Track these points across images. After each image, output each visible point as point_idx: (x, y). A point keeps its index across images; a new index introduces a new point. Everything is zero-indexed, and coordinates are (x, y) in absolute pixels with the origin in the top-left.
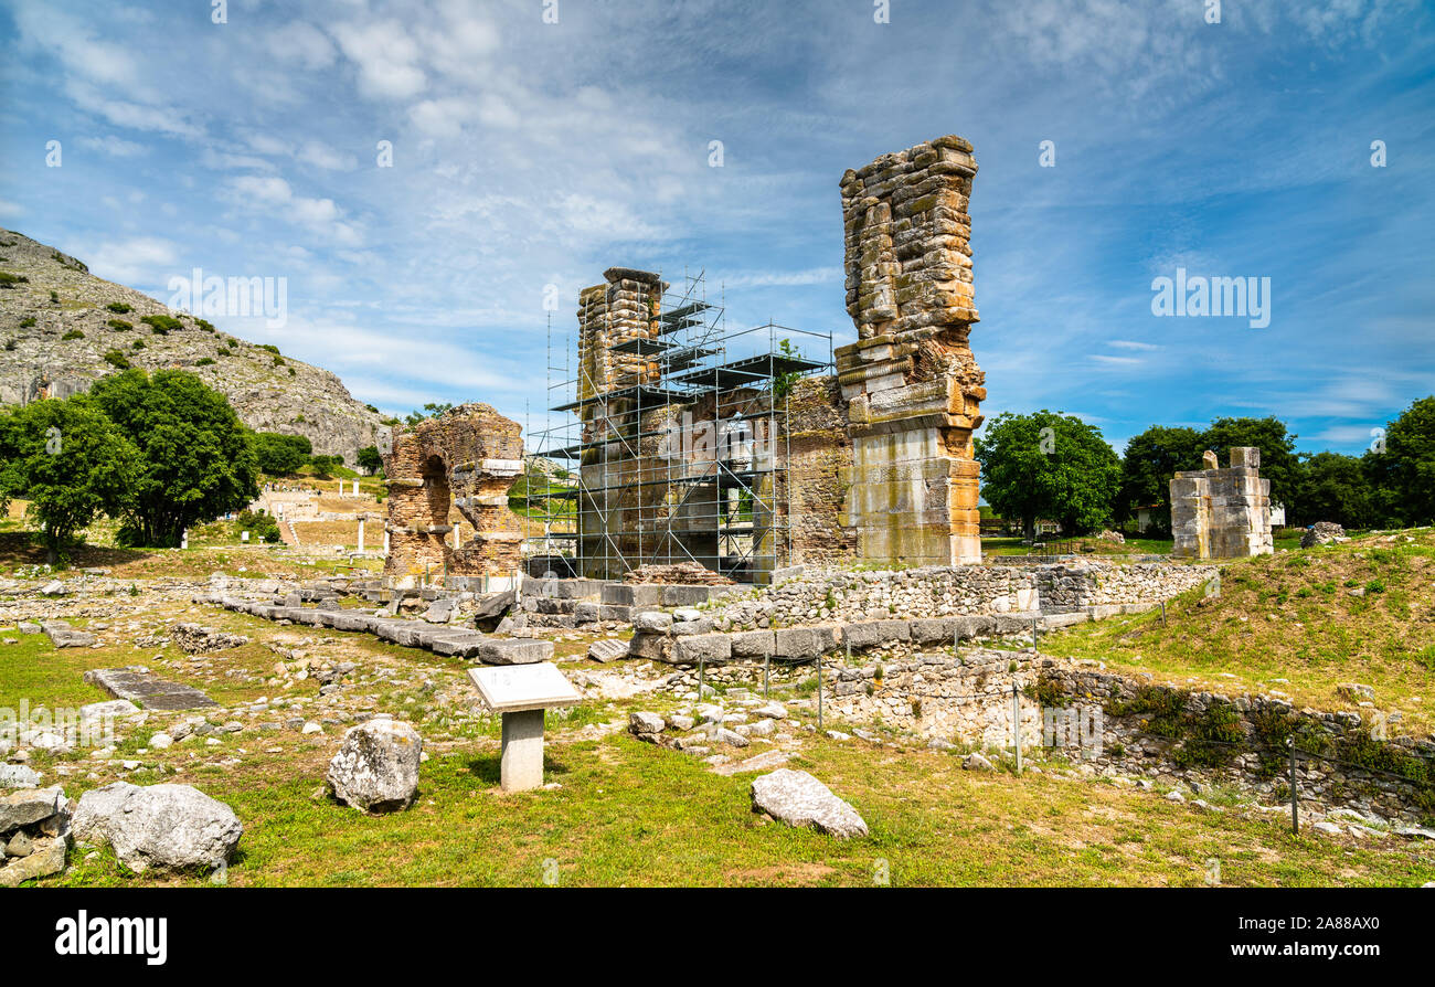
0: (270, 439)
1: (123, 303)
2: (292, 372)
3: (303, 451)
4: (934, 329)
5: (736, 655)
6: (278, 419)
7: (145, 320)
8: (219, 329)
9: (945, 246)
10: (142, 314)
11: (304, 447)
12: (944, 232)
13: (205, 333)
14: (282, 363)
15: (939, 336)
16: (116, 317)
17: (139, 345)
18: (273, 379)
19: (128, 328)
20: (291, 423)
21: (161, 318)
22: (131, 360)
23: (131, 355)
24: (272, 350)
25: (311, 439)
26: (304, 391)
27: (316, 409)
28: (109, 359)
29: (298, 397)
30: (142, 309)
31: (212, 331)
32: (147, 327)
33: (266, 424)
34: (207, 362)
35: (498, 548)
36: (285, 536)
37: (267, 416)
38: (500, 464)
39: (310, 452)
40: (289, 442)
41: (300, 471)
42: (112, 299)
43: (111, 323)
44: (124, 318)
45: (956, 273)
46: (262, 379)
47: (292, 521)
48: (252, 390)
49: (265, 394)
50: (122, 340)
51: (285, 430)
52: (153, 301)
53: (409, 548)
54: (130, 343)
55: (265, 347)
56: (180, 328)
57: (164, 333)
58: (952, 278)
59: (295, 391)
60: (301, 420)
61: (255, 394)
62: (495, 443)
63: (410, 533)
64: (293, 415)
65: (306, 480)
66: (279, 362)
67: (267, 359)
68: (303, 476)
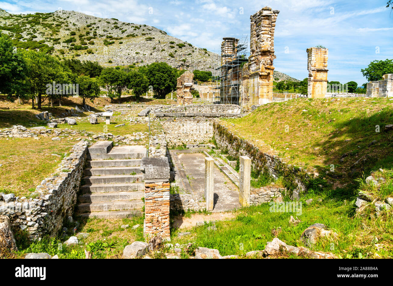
0: (202, 72)
1: (173, 41)
2: (209, 55)
3: (209, 75)
4: (260, 53)
5: (165, 116)
6: (205, 68)
7: (177, 45)
8: (193, 46)
9: (262, 34)
10: (177, 43)
11: (210, 74)
12: (262, 31)
13: (190, 47)
14: (207, 53)
15: (261, 55)
16: (171, 45)
17: (176, 51)
18: (204, 58)
19: (174, 47)
20: (208, 68)
21: (180, 44)
22: (174, 55)
23: (174, 54)
24: (205, 50)
25: (212, 72)
26: (211, 60)
27: (214, 64)
28: (170, 55)
29: (210, 62)
30: (177, 42)
31: (192, 46)
32: (178, 47)
33: (202, 69)
34: (190, 54)
35: (187, 100)
36: (200, 96)
37: (202, 67)
38: (188, 84)
39: (211, 75)
40: (206, 73)
41: (209, 80)
42: (171, 41)
43: (170, 47)
44: (173, 45)
45: (265, 40)
46: (202, 58)
47: (203, 92)
48: (199, 61)
49: (202, 61)
50: (172, 50)
51: (206, 70)
52: (180, 40)
53: (180, 99)
54: (174, 51)
55: (204, 49)
56: (185, 46)
57: (181, 48)
58: (264, 41)
59: (209, 60)
60: (210, 67)
61: (200, 62)
62: (187, 80)
63: (180, 97)
64: (208, 66)
65: (210, 83)
66: (206, 53)
67: (203, 52)
68: (209, 82)
